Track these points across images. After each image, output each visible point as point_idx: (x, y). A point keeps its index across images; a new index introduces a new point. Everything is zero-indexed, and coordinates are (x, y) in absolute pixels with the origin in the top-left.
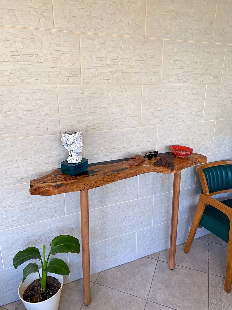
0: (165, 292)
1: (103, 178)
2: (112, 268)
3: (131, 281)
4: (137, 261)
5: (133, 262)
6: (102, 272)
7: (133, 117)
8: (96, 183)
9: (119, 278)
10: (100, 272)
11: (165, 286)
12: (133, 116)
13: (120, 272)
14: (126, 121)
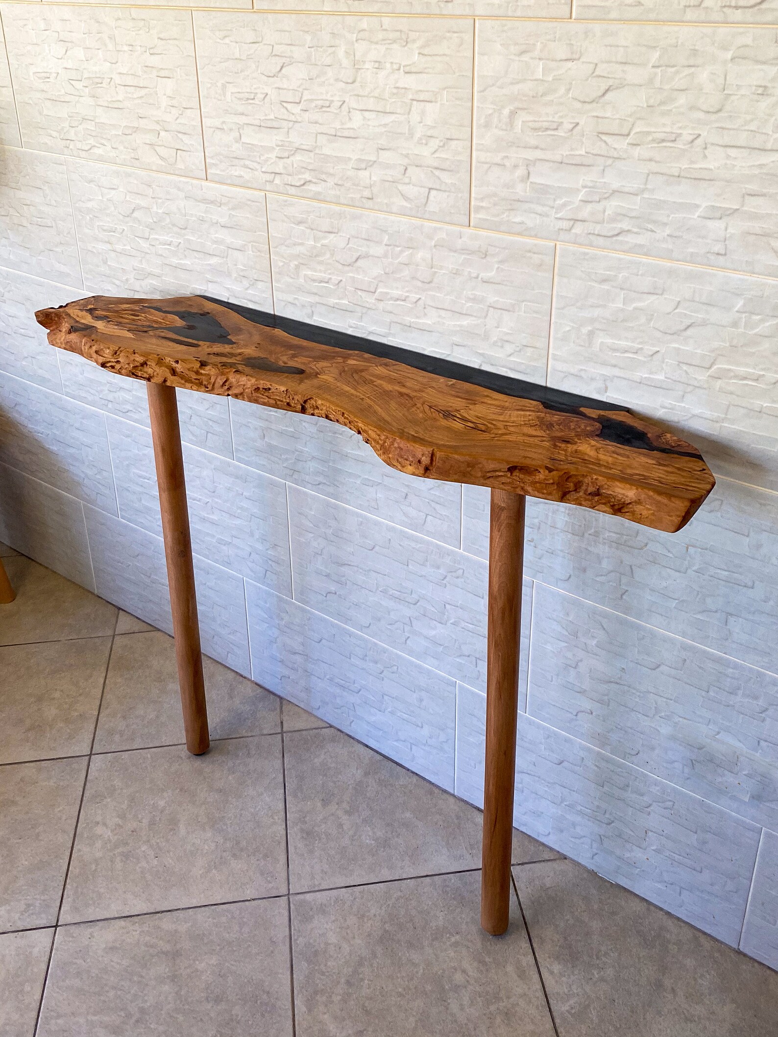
0: (358, 941)
1: (177, 362)
2: (367, 746)
3: (345, 817)
4: (452, 800)
5: (436, 791)
6: (335, 728)
7: (437, 173)
8: (147, 365)
9: (335, 783)
10: (331, 726)
11: (386, 931)
12: (436, 164)
13: (366, 774)
14: (407, 180)
